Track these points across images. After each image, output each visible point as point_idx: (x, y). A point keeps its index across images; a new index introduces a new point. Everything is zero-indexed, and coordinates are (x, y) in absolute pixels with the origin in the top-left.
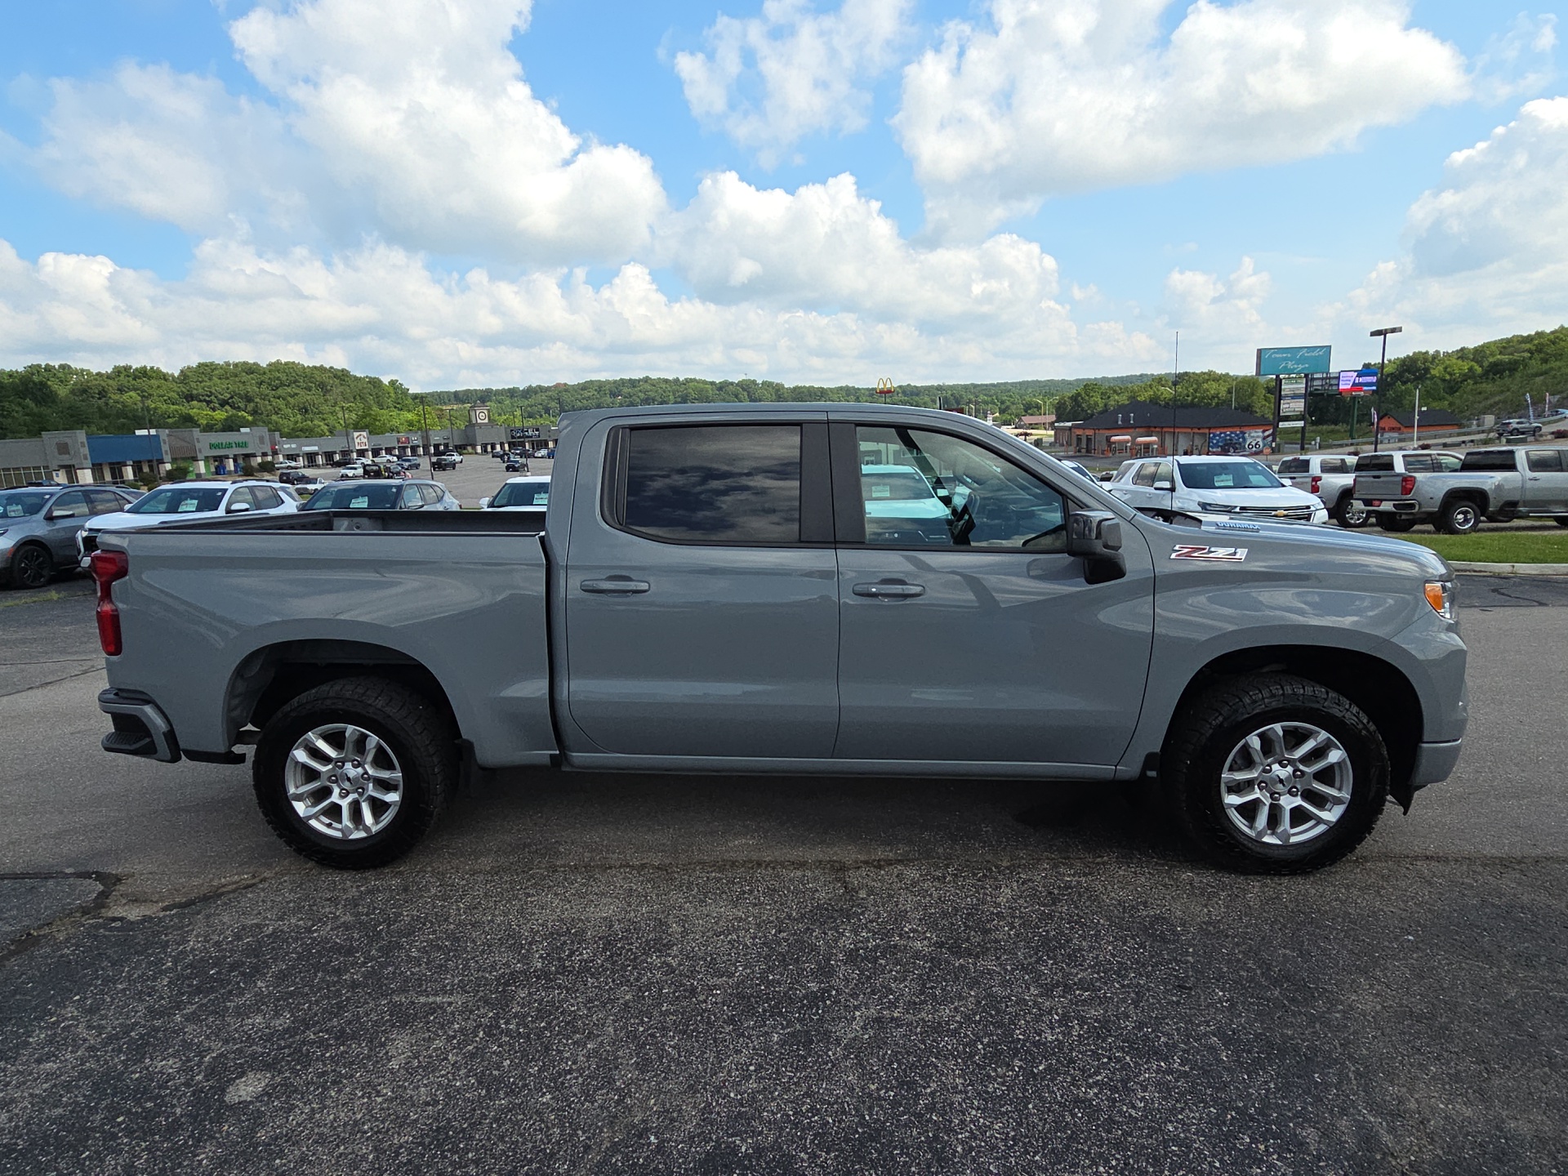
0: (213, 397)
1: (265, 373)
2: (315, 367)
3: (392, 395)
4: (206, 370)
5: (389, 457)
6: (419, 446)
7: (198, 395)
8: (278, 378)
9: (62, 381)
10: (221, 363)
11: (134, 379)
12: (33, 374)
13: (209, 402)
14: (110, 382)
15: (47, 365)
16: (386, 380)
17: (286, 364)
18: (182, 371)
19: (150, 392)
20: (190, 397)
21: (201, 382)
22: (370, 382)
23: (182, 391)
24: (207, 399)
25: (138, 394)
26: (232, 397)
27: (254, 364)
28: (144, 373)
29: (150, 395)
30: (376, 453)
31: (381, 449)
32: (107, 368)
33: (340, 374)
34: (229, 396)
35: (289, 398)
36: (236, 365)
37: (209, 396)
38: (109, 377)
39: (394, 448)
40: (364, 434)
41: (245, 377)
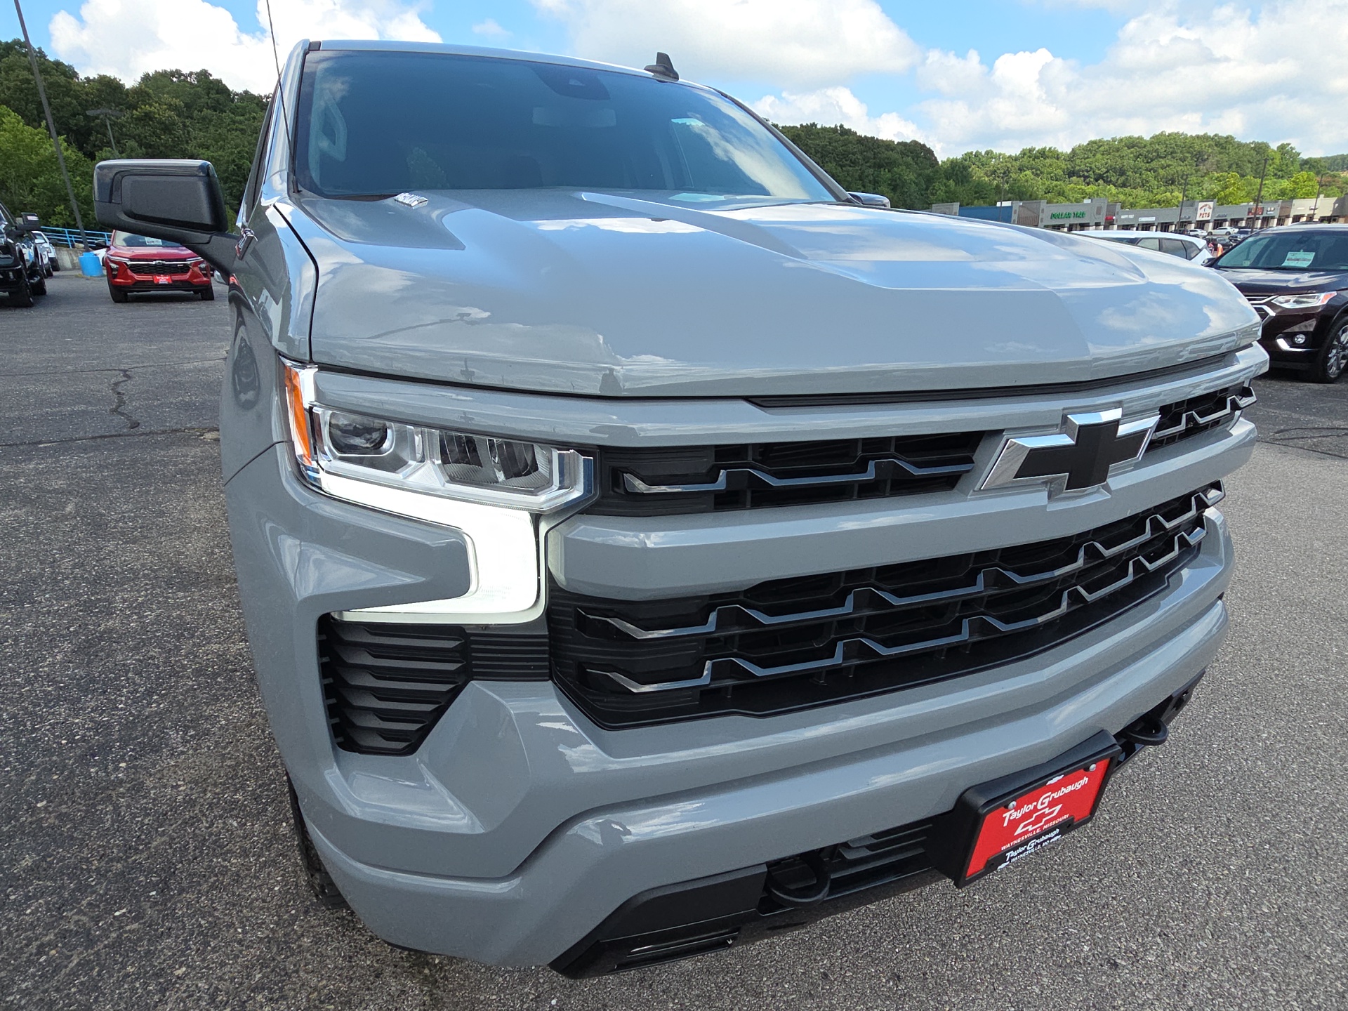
0: (1091, 173)
1: (1145, 147)
2: (1198, 137)
3: (1277, 162)
4: (1094, 147)
5: (1229, 229)
6: (1273, 218)
7: (1079, 171)
8: (1156, 151)
9: (983, 165)
10: (1110, 139)
11: (1034, 160)
12: (966, 160)
13: (1085, 177)
14: (1014, 163)
15: (977, 152)
16: (1274, 146)
17: (1170, 135)
18: (1073, 150)
19: (1042, 170)
20: (1071, 174)
21: (1085, 159)
22: (1254, 149)
23: (1068, 168)
24: (1086, 174)
25: (1033, 173)
26: (1107, 172)
27: (1138, 138)
28: (1043, 154)
29: (1041, 173)
30: (1218, 224)
31: (1226, 220)
32: (1015, 152)
33: (1222, 141)
34: (1105, 170)
35: (1160, 170)
36: (1121, 140)
37: (1088, 171)
38: (1016, 159)
39: (1242, 219)
40: (1211, 204)
41: (1126, 151)
